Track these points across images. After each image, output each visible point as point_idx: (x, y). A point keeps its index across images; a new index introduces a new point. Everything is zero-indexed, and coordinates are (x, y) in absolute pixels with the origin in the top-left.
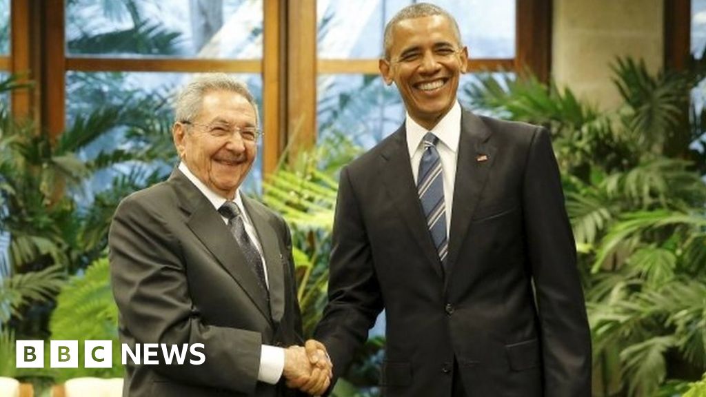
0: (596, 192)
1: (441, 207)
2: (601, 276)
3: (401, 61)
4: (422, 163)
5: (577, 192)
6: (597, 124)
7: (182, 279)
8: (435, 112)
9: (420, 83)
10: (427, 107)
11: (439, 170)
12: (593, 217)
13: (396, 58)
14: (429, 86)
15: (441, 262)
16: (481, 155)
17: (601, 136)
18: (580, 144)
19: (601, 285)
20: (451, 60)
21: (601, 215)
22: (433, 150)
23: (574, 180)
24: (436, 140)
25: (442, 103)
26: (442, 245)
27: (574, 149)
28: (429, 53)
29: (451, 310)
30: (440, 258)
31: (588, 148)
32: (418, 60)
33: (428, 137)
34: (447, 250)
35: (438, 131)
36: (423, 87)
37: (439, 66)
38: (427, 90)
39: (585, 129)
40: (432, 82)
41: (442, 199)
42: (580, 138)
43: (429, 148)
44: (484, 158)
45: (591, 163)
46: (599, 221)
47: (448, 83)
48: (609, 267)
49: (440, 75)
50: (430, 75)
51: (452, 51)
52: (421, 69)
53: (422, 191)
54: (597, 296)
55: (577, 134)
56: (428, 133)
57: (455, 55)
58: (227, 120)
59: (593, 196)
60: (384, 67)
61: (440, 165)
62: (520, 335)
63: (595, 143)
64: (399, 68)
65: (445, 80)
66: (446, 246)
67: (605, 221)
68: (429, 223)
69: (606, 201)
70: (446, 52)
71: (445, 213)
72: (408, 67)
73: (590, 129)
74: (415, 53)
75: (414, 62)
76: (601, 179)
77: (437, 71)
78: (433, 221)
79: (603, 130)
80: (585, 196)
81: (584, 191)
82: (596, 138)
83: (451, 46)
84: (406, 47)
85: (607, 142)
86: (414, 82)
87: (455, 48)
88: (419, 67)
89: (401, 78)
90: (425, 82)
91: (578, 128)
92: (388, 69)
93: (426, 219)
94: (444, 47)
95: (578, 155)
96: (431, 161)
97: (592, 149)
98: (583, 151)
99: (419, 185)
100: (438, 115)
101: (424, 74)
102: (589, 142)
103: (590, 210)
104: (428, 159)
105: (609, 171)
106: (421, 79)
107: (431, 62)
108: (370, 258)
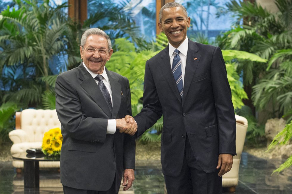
0: (269, 41)
1: (181, 77)
2: (271, 70)
3: (165, 24)
4: (174, 61)
5: (263, 41)
6: (270, 18)
7: (79, 104)
8: (178, 42)
9: (172, 32)
10: (175, 40)
11: (180, 63)
12: (268, 50)
13: (163, 22)
14: (175, 33)
15: (181, 97)
16: (195, 58)
17: (271, 22)
18: (264, 24)
19: (271, 73)
20: (183, 23)
21: (271, 49)
22: (178, 56)
23: (262, 37)
24: (179, 52)
25: (180, 39)
26: (181, 91)
27: (262, 26)
28: (175, 21)
29: (185, 115)
30: (180, 96)
31: (267, 26)
32: (171, 23)
33: (176, 51)
34: (183, 93)
35: (179, 49)
36: (173, 33)
37: (179, 25)
38: (175, 34)
39: (266, 19)
40: (176, 31)
41: (181, 74)
42: (264, 22)
43: (176, 55)
44: (196, 59)
45: (268, 30)
46: (270, 51)
47: (182, 31)
48: (274, 67)
49: (179, 29)
50: (175, 29)
51: (183, 20)
52: (172, 27)
53: (174, 71)
54: (270, 77)
55: (263, 21)
56: (176, 50)
57: (185, 21)
58: (93, 46)
59: (269, 42)
60: (160, 25)
61: (180, 61)
62: (210, 123)
63: (269, 24)
64: (164, 26)
65: (181, 30)
66: (183, 91)
67: (272, 51)
68: (176, 83)
69: (273, 44)
70: (181, 20)
71: (182, 79)
72: (167, 26)
73: (267, 19)
74: (170, 21)
75: (170, 24)
76: (271, 36)
77: (178, 27)
78: (178, 82)
79: (272, 20)
80: (266, 42)
81: (265, 41)
82: (270, 22)
83: (183, 18)
84: (166, 19)
85: (274, 23)
86: (170, 31)
87: (185, 18)
88: (171, 26)
89: (165, 30)
90: (174, 31)
91: (264, 19)
92: (161, 26)
93: (175, 81)
94: (180, 18)
95: (264, 28)
96: (177, 59)
97: (269, 26)
98: (265, 26)
99: (172, 69)
100: (179, 43)
101: (173, 28)
102: (267, 24)
103: (268, 47)
104: (176, 59)
105: (274, 34)
106: (172, 30)
107: (175, 24)
108: (157, 95)
